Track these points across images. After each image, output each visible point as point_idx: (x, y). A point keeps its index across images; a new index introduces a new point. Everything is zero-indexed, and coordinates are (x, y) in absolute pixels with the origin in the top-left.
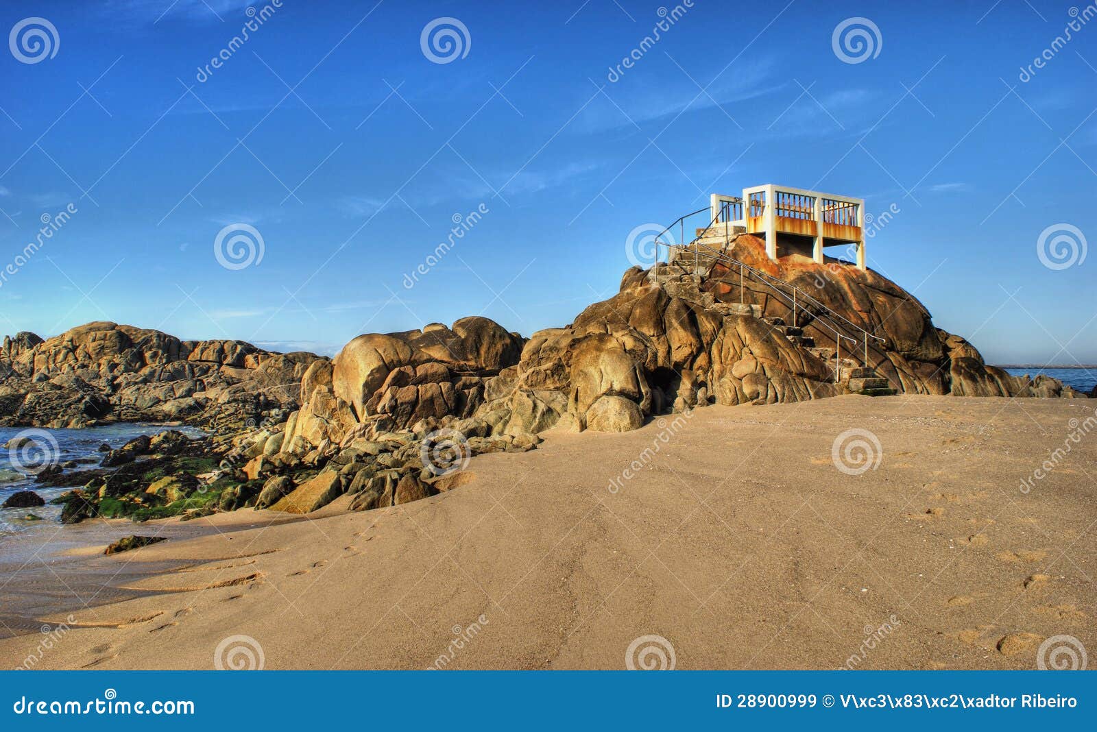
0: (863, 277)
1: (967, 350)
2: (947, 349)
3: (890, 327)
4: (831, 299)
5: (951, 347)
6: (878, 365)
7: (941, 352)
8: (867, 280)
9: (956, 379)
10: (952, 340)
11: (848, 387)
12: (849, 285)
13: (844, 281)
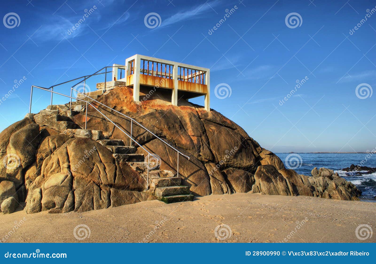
0: (206, 115)
1: (273, 159)
2: (258, 160)
3: (215, 146)
4: (169, 128)
5: (262, 157)
6: (192, 174)
7: (252, 161)
8: (208, 116)
9: (258, 181)
10: (264, 153)
11: (153, 194)
12: (191, 119)
13: (188, 117)
